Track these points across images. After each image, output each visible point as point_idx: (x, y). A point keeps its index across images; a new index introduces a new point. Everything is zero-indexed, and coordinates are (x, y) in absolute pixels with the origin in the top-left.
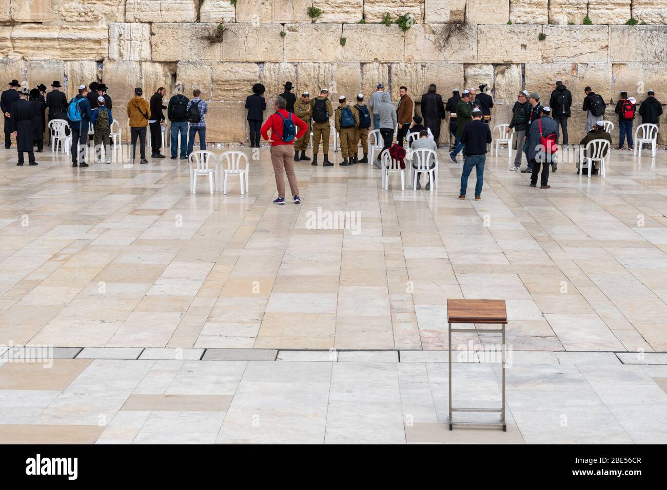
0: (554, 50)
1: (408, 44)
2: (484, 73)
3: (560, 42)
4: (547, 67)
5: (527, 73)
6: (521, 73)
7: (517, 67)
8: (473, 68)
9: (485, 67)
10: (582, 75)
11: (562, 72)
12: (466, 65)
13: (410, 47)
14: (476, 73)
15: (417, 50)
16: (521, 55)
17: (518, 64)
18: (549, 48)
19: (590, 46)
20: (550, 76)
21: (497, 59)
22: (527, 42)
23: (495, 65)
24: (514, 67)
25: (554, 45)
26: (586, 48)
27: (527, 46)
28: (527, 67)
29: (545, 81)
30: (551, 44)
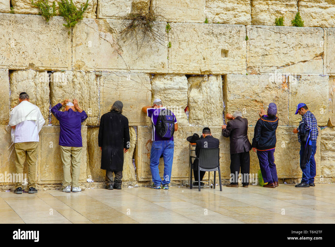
0: (261, 57)
1: (77, 45)
2: (177, 87)
3: (268, 48)
4: (254, 78)
5: (230, 86)
6: (222, 87)
7: (217, 79)
8: (162, 79)
9: (177, 79)
10: (294, 90)
11: (272, 86)
12: (153, 75)
13: (80, 49)
14: (167, 86)
15: (89, 53)
16: (222, 63)
17: (217, 75)
18: (255, 55)
19: (303, 54)
20: (258, 91)
21: (193, 69)
22: (229, 47)
23: (189, 76)
24: (213, 78)
25: (261, 52)
26: (298, 55)
27: (229, 52)
28: (230, 79)
29: (251, 96)
30: (257, 50)
